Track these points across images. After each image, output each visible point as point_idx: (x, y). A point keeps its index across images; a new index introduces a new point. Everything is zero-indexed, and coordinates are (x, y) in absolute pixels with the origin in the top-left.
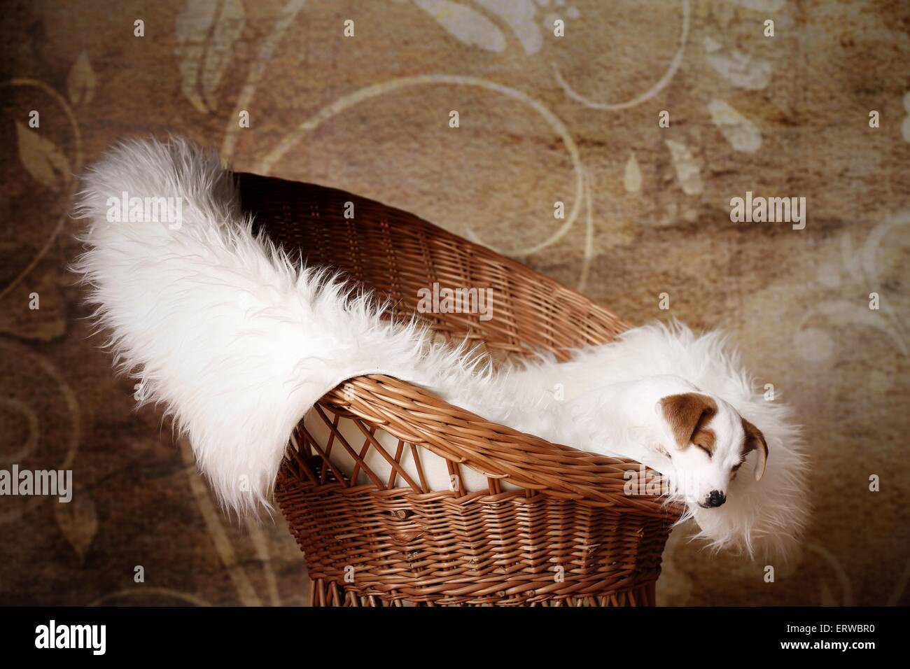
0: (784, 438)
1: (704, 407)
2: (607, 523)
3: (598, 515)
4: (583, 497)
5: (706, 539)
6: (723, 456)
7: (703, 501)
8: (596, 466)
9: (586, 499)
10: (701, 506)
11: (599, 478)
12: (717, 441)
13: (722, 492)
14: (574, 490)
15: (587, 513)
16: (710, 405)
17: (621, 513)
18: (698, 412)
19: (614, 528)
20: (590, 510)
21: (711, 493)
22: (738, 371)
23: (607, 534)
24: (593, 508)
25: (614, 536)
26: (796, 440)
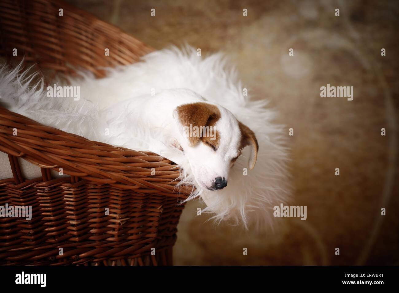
0: (271, 135)
1: (210, 114)
2: (134, 202)
3: (127, 196)
4: (115, 181)
5: (211, 213)
6: (225, 151)
7: (210, 184)
8: (125, 158)
9: (118, 183)
10: (208, 189)
11: (128, 167)
12: (220, 139)
13: (224, 178)
14: (109, 176)
15: (119, 194)
16: (215, 111)
17: (145, 194)
18: (206, 117)
19: (140, 206)
20: (121, 192)
21: (216, 179)
22: (236, 84)
23: (134, 210)
24: (124, 190)
25: (139, 212)
26: (280, 137)
